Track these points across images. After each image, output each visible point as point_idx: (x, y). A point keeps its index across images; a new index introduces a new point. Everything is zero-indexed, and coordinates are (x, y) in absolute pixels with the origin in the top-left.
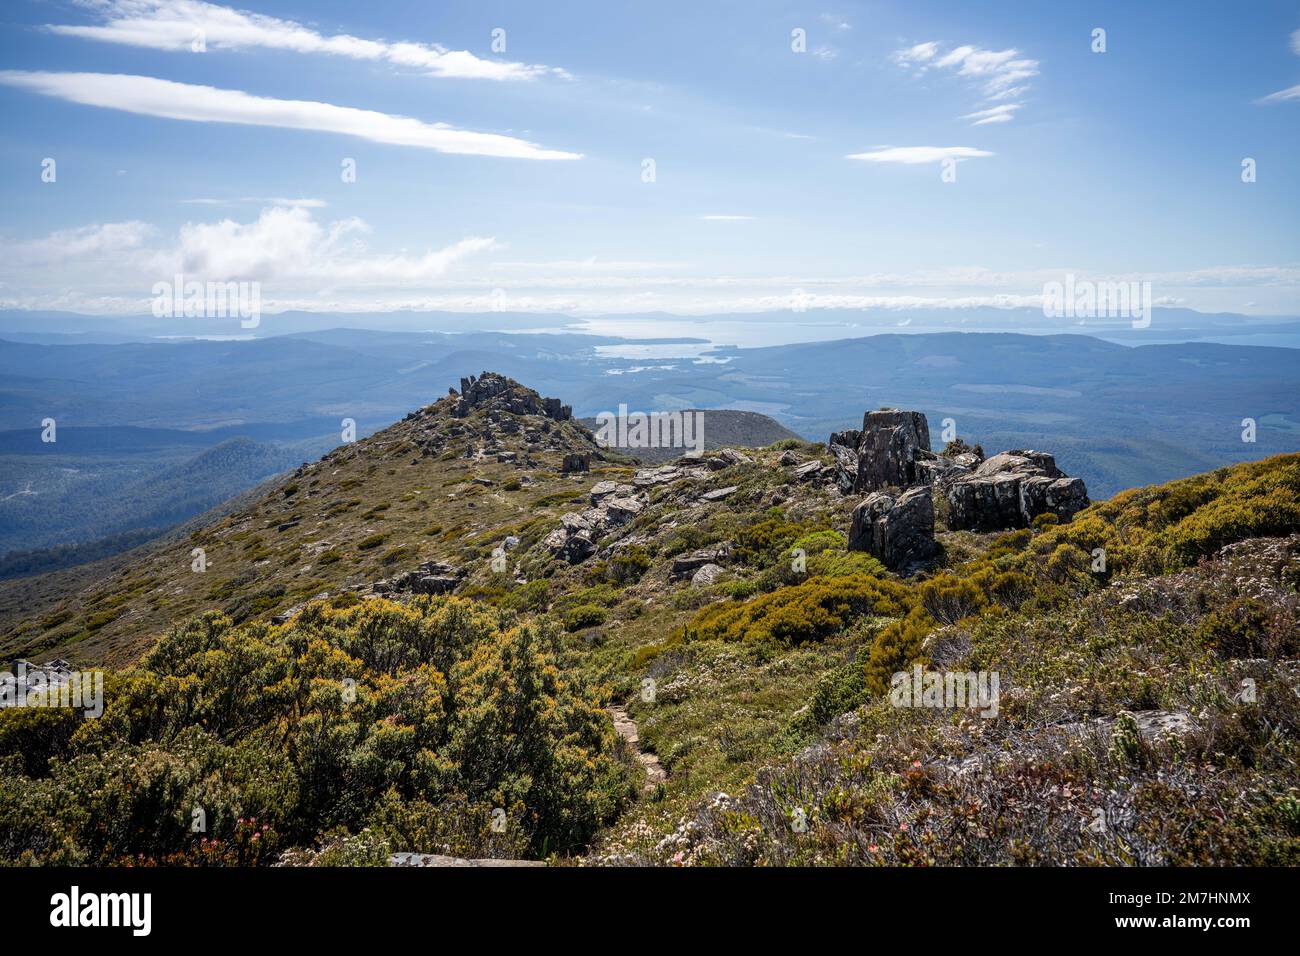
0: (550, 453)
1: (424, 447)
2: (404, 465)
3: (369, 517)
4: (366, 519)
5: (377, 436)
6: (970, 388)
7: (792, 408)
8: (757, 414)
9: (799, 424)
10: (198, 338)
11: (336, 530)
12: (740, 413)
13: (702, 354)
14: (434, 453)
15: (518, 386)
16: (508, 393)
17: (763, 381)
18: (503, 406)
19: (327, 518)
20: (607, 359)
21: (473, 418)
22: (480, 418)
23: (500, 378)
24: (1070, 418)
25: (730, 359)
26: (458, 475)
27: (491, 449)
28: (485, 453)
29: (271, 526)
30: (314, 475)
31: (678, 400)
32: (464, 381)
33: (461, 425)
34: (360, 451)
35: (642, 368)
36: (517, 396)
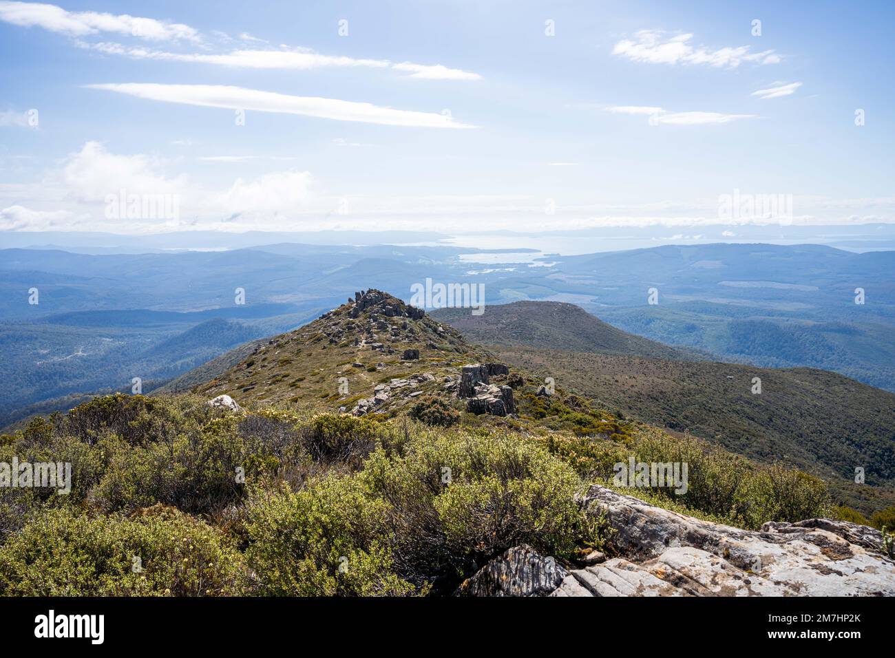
0: (404, 343)
1: (331, 337)
2: (318, 349)
3: (293, 385)
4: (291, 386)
5: (303, 329)
6: (732, 284)
7: (599, 299)
8: (570, 304)
9: (603, 311)
10: (190, 250)
11: (274, 393)
12: (558, 303)
13: (534, 260)
14: (336, 342)
15: (390, 297)
16: (384, 302)
17: (579, 279)
18: (380, 311)
19: (270, 385)
20: (468, 263)
21: (361, 319)
22: (366, 319)
23: (379, 293)
24: (809, 306)
25: (555, 263)
26: (346, 358)
27: (369, 340)
28: (366, 343)
29: (239, 388)
30: (264, 354)
31: (518, 293)
32: (357, 294)
33: (354, 323)
34: (292, 339)
35: (492, 270)
36: (390, 304)
